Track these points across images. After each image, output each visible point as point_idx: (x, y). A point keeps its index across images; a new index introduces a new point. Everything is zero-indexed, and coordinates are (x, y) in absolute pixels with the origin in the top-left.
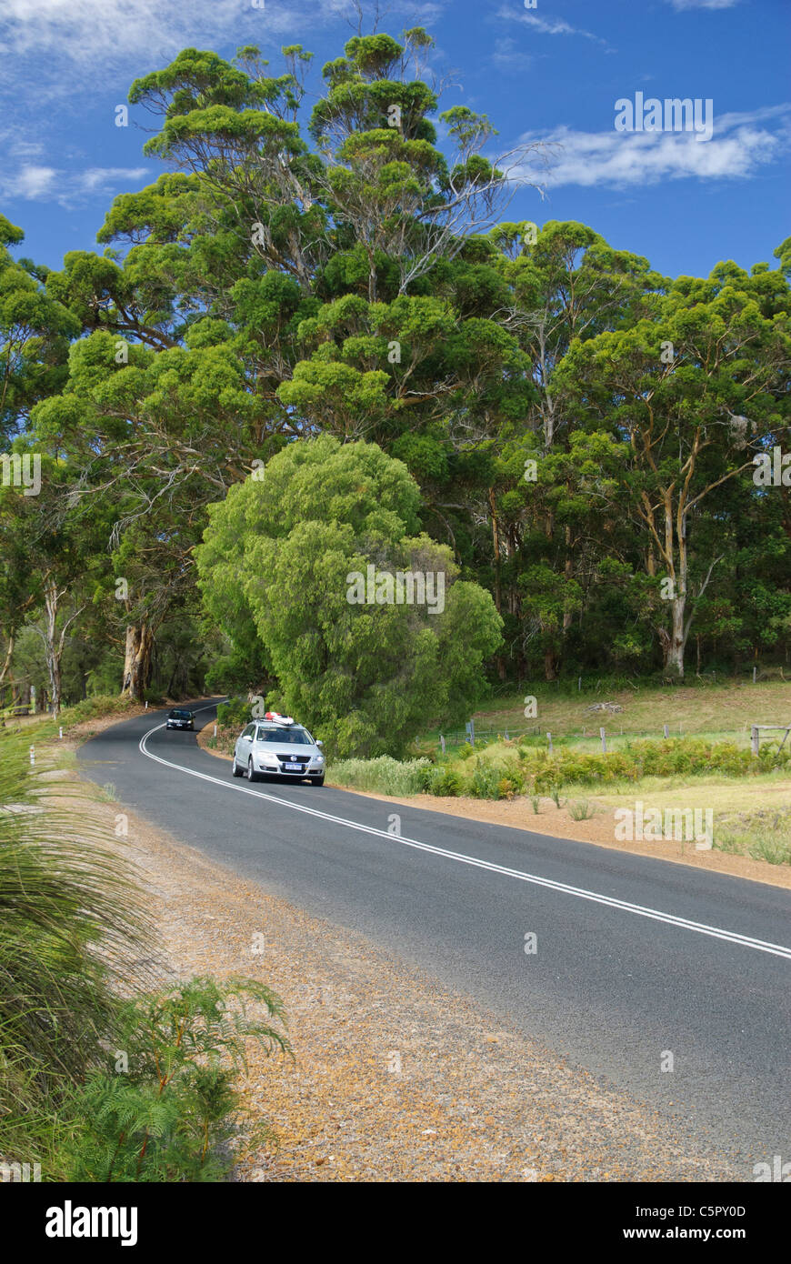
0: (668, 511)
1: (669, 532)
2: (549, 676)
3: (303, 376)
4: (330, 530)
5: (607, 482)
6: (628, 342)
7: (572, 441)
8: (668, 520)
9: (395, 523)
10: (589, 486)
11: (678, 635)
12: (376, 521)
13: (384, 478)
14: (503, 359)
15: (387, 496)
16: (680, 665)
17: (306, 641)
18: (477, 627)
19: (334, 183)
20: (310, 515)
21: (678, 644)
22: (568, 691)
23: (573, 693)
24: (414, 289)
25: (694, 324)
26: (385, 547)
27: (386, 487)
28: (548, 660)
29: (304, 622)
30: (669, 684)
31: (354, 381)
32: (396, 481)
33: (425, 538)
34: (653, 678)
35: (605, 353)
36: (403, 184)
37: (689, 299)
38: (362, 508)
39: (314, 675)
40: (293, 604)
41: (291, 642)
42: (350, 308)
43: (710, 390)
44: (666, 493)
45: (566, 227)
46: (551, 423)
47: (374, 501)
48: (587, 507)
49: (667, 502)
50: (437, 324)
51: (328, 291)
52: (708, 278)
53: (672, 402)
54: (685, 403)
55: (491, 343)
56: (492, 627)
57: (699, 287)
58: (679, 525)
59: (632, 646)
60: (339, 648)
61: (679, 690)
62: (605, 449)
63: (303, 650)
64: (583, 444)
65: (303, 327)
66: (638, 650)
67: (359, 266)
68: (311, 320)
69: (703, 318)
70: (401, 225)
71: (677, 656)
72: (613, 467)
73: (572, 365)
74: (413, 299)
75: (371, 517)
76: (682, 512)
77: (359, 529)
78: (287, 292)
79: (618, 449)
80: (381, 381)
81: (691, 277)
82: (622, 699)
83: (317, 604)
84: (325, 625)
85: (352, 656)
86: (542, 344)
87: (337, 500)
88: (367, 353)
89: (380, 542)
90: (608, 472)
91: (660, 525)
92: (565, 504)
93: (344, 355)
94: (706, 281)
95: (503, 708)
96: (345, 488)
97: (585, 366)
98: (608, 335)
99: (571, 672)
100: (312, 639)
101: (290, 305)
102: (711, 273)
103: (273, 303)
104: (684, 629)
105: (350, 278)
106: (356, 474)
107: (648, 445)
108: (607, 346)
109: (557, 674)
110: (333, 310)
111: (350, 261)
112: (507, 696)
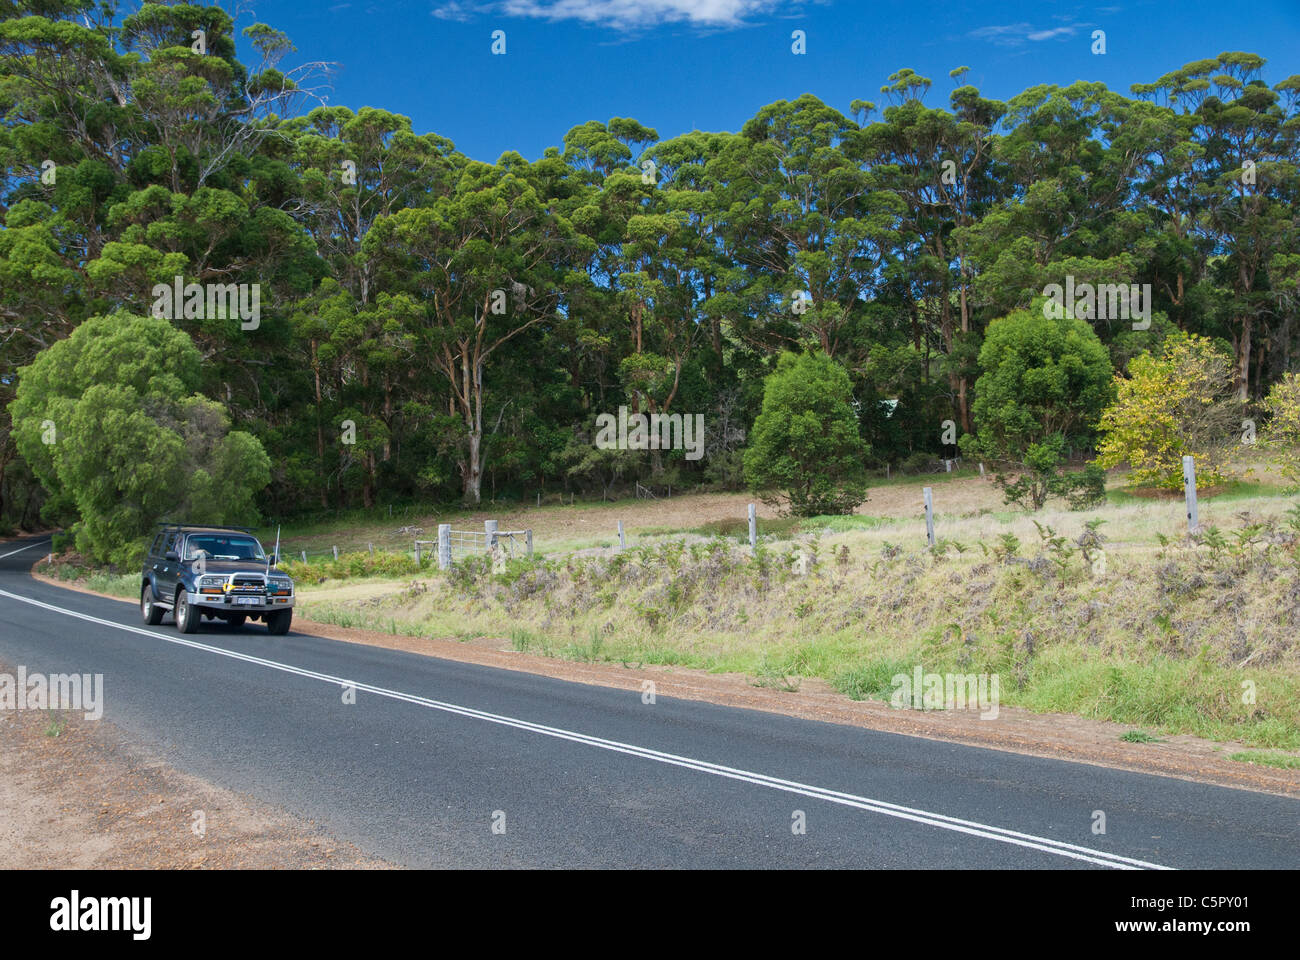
0: (465, 361)
1: (466, 379)
2: (367, 503)
3: (109, 255)
4: (115, 392)
5: (407, 336)
6: (424, 218)
7: (378, 301)
8: (465, 368)
9: (173, 382)
10: (392, 341)
11: (475, 467)
12: (157, 383)
13: (169, 348)
14: (289, 242)
15: (170, 362)
16: (477, 493)
17: (98, 482)
18: (248, 468)
19: (137, 92)
20: (99, 378)
21: (475, 475)
22: (380, 517)
23: (385, 518)
24: (212, 181)
25: (481, 205)
26: (166, 405)
27: (171, 355)
28: (366, 490)
29: (94, 467)
30: (466, 509)
31: (156, 261)
32: (180, 351)
33: (200, 396)
34: (455, 503)
35: (405, 227)
36: (198, 96)
37: (478, 181)
38: (147, 372)
39: (105, 510)
40: (86, 453)
41: (86, 483)
42: (154, 197)
43: (496, 261)
44: (464, 346)
45: (373, 114)
46: (366, 283)
47: (155, 367)
48: (393, 357)
49: (464, 353)
50: (231, 214)
51: (140, 179)
52: (497, 166)
53: (465, 270)
54: (474, 271)
55: (281, 229)
56: (261, 469)
57: (488, 172)
58: (475, 373)
59: (433, 477)
60: (127, 486)
61: (475, 514)
62: (406, 309)
63: (96, 489)
64: (387, 305)
65: (113, 210)
66: (438, 480)
67: (163, 161)
68: (120, 205)
69: (490, 201)
70: (197, 129)
71: (474, 485)
72: (411, 324)
73: (376, 237)
74: (213, 190)
75: (152, 380)
76: (478, 361)
77: (142, 390)
78: (98, 179)
79: (417, 308)
80: (181, 262)
81: (481, 163)
82: (426, 523)
83: (107, 452)
84: (114, 469)
85: (139, 492)
86: (358, 213)
87: (123, 369)
88: (167, 236)
89: (161, 400)
90: (409, 328)
91: (459, 373)
92: (375, 355)
93: (148, 236)
94: (494, 167)
95: (321, 533)
96: (129, 356)
97: (388, 235)
98: (409, 212)
99: (384, 501)
100: (104, 481)
101: (103, 190)
102: (499, 160)
103: (86, 189)
104: (480, 460)
105: (156, 171)
106: (140, 345)
107: (447, 305)
108: (407, 220)
109: (374, 502)
110: (139, 197)
111: (156, 155)
112: (327, 522)
